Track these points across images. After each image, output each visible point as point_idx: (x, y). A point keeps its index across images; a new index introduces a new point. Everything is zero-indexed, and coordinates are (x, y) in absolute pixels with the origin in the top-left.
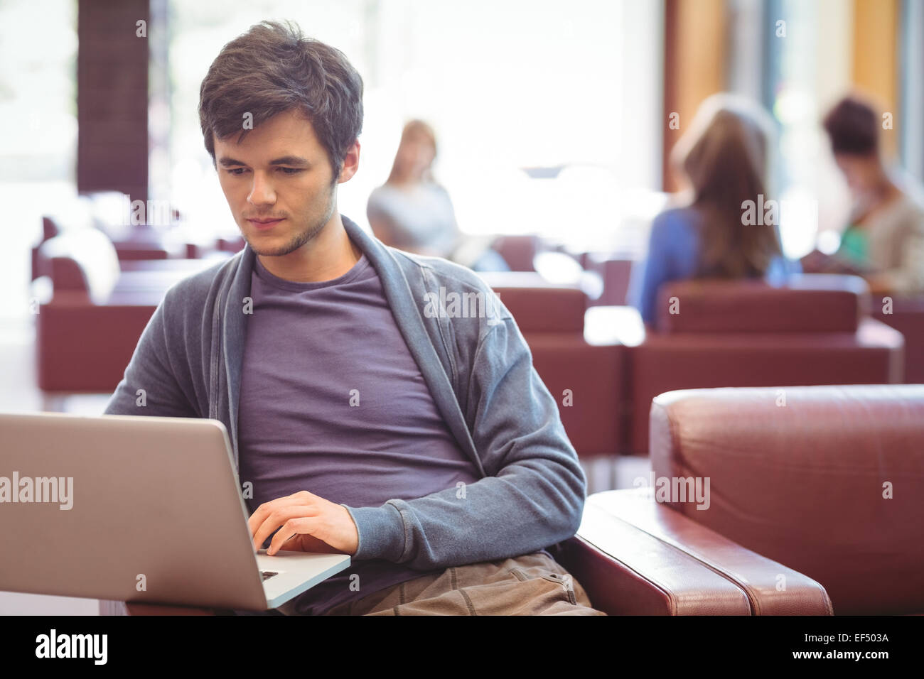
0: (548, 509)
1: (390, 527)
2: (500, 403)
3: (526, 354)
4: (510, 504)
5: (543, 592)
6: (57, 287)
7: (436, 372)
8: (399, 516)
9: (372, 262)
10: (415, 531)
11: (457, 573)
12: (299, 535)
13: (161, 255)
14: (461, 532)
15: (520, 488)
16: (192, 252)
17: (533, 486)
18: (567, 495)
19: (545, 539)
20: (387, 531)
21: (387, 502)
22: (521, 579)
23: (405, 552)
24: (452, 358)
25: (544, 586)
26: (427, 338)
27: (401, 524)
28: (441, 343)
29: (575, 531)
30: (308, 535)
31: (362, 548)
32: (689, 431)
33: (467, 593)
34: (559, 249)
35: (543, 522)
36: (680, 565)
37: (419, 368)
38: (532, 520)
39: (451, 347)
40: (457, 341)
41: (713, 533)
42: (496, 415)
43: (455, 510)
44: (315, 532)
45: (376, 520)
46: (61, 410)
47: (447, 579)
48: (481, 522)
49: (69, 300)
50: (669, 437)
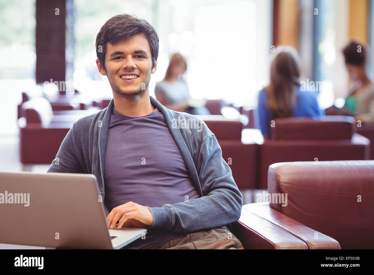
0: (228, 208)
1: (166, 214)
2: (209, 166)
3: (220, 149)
4: (213, 206)
5: (226, 243)
6: (28, 122)
7: (186, 151)
8: (169, 210)
9: (161, 110)
10: (176, 215)
11: (191, 236)
12: (129, 219)
13: (70, 108)
14: (194, 216)
15: (217, 200)
16: (82, 107)
17: (222, 199)
18: (235, 203)
19: (227, 220)
20: (165, 216)
21: (164, 205)
22: (217, 238)
23: (172, 224)
24: (192, 147)
25: (226, 241)
26: (182, 138)
27: (170, 212)
28: (188, 140)
29: (239, 218)
30: (133, 219)
31: (155, 223)
32: (283, 179)
33: (195, 244)
34: (231, 106)
35: (226, 213)
36: (280, 233)
37: (179, 149)
38: (222, 212)
39: (191, 142)
40: (194, 141)
41: (293, 220)
42: (208, 170)
43: (191, 208)
44: (136, 217)
45: (160, 212)
46: (30, 171)
47: (188, 239)
48: (202, 212)
49: (33, 126)
50: (275, 181)
